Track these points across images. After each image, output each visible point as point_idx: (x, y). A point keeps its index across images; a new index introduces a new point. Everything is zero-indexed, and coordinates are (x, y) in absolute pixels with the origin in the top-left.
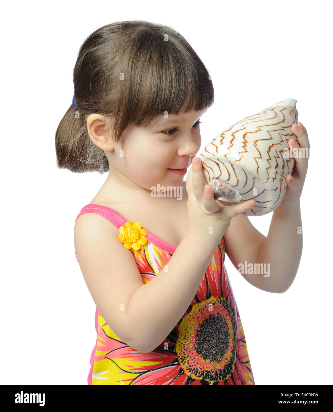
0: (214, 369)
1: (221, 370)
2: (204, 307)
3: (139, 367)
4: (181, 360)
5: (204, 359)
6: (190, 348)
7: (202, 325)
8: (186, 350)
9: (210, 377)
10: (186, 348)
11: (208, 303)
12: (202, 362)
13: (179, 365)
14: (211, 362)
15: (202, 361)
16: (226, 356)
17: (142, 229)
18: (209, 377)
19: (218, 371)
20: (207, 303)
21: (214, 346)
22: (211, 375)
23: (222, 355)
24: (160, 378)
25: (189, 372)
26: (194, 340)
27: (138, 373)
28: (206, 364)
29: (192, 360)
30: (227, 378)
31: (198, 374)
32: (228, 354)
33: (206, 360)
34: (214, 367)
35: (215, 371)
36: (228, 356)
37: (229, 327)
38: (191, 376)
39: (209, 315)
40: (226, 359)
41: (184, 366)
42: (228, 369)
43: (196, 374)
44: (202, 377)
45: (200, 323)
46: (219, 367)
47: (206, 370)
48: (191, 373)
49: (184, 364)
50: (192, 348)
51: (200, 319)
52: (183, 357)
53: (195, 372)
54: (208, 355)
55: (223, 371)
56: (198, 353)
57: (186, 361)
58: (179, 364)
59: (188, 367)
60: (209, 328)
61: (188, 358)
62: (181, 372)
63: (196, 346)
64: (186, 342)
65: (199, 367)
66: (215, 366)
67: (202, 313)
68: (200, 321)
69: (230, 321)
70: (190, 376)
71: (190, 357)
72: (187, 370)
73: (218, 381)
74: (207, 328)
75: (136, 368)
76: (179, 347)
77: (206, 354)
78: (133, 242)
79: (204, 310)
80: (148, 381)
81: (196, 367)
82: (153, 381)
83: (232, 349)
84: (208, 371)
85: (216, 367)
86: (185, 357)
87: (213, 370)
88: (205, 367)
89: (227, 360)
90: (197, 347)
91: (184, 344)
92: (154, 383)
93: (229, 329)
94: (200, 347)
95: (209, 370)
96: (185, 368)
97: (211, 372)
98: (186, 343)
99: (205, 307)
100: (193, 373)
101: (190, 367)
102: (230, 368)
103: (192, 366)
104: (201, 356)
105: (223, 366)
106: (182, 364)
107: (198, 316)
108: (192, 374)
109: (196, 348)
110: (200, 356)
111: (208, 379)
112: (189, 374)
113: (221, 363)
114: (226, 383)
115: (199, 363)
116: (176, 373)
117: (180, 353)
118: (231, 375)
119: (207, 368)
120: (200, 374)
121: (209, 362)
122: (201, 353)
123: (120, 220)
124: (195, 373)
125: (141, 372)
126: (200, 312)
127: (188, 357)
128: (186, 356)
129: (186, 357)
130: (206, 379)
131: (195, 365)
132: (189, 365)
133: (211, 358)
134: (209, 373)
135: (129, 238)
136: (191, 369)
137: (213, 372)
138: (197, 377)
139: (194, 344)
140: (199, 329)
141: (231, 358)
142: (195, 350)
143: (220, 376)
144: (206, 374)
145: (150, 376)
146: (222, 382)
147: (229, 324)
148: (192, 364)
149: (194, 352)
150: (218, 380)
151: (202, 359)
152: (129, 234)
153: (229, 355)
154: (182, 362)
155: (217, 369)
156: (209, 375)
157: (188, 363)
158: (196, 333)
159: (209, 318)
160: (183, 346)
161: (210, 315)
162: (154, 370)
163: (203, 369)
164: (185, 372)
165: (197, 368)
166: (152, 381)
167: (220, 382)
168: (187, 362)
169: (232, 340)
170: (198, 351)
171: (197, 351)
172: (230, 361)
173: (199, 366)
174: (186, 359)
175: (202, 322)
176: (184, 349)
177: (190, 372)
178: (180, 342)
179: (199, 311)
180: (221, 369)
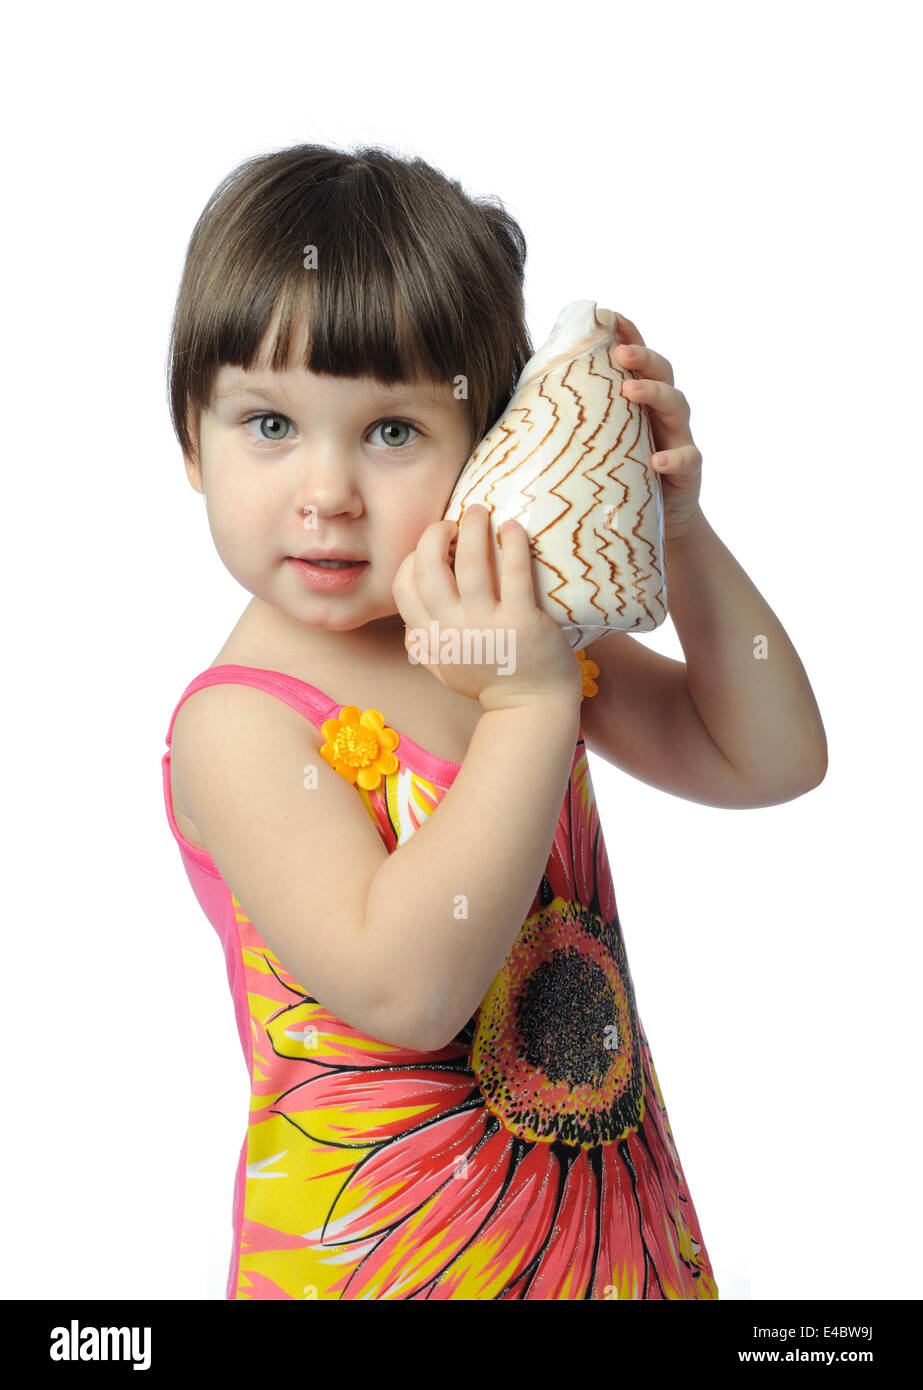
0: (587, 1110)
1: (603, 1113)
2: (537, 930)
3: (372, 1127)
4: (487, 1092)
5: (550, 1080)
6: (507, 1051)
7: (532, 983)
8: (498, 1061)
9: (576, 1132)
10: (497, 1055)
11: (548, 919)
12: (547, 1089)
13: (481, 1106)
14: (571, 1089)
15: (547, 1086)
16: (615, 1070)
17: (387, 729)
18: (573, 1132)
19: (597, 1115)
20: (545, 917)
21: (573, 1040)
22: (579, 1126)
23: (603, 1068)
24: (432, 1153)
25: (514, 1122)
26: (513, 1026)
27: (369, 1146)
28: (560, 1093)
29: (518, 1085)
30: (624, 1136)
31: (540, 1125)
32: (620, 1068)
33: (555, 1083)
34: (585, 1102)
35: (587, 1115)
36: (620, 1072)
37: (613, 987)
38: (521, 1134)
39: (554, 953)
40: (616, 1081)
41: (498, 1109)
42: (625, 1110)
43: (536, 1128)
44: (554, 1133)
45: (527, 978)
46: (598, 1104)
47: (561, 1113)
48: (521, 1125)
49: (496, 1101)
50: (512, 1051)
51: (526, 967)
52: (492, 1083)
53: (530, 1121)
54: (560, 1069)
55: (612, 1115)
56: (531, 1063)
57: (502, 1092)
58: (484, 1102)
59: (510, 1109)
60: (555, 990)
61: (506, 1082)
62: (492, 1125)
63: (521, 1042)
64: (494, 1037)
65: (541, 1105)
66: (589, 1101)
67: (532, 947)
68: (527, 970)
69: (614, 974)
70: (518, 1134)
71: (512, 1080)
72: (509, 1116)
73: (600, 1145)
74: (550, 990)
75: (362, 1132)
76: (480, 1053)
77: (553, 1064)
78: (360, 767)
79: (536, 938)
80: (397, 1168)
81: (531, 1106)
82: (412, 1164)
83: (630, 1053)
84: (568, 1115)
85: (590, 1104)
86: (497, 1082)
87: (582, 1111)
88: (560, 1104)
89: (619, 1083)
90: (526, 1045)
91: (490, 1044)
92: (416, 1170)
93: (614, 994)
94: (534, 1046)
95: (572, 1112)
96: (501, 1114)
97: (577, 1117)
98: (496, 1040)
99: (541, 929)
100: (526, 1125)
101: (515, 1109)
102: (630, 1108)
103: (521, 1103)
104: (543, 1072)
105: (610, 1100)
106: (490, 1103)
107: (521, 956)
108: (524, 1127)
109: (523, 1049)
110: (538, 1071)
111: (573, 1139)
112: (515, 1129)
113: (603, 1092)
114: (624, 1151)
115: (538, 1093)
116: (476, 1131)
117: (482, 1072)
118: (636, 1129)
119: (564, 1105)
120: (547, 1126)
121: (567, 1087)
122: (542, 1063)
123: (319, 703)
124: (533, 1124)
125: (377, 1143)
126: (526, 946)
127: (504, 1079)
128: (499, 1077)
129: (500, 1080)
130: (567, 1138)
131: (530, 1102)
132: (512, 1102)
133: (569, 1077)
134: (573, 1122)
135: (351, 755)
136: (520, 1113)
137: (583, 1117)
138: (539, 1135)
139: (517, 1040)
140: (525, 994)
141: (630, 1078)
142: (520, 1056)
143: (603, 1130)
144: (565, 1124)
145: (403, 1150)
146: (611, 1146)
147: (614, 979)
148: (520, 1100)
149: (521, 1062)
150: (600, 1141)
151: (544, 1080)
152: (351, 744)
153: (624, 1070)
154: (491, 1095)
155: (594, 1110)
156: (572, 1127)
157: (508, 1098)
158: (516, 1005)
159: (554, 960)
160: (488, 1048)
161: (555, 951)
162: (412, 1132)
163: (552, 1111)
164: (503, 1123)
165: (534, 1110)
166: (410, 1165)
167: (606, 1147)
168: (504, 1095)
169: (628, 1028)
170: (533, 1059)
171: (527, 1059)
172: (629, 1089)
173: (541, 1102)
174: (501, 1087)
175: (533, 974)
176: (493, 1057)
177: (518, 1123)
178: (481, 1038)
179: (525, 941)
180: (604, 1110)
